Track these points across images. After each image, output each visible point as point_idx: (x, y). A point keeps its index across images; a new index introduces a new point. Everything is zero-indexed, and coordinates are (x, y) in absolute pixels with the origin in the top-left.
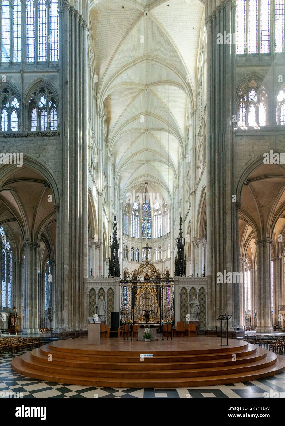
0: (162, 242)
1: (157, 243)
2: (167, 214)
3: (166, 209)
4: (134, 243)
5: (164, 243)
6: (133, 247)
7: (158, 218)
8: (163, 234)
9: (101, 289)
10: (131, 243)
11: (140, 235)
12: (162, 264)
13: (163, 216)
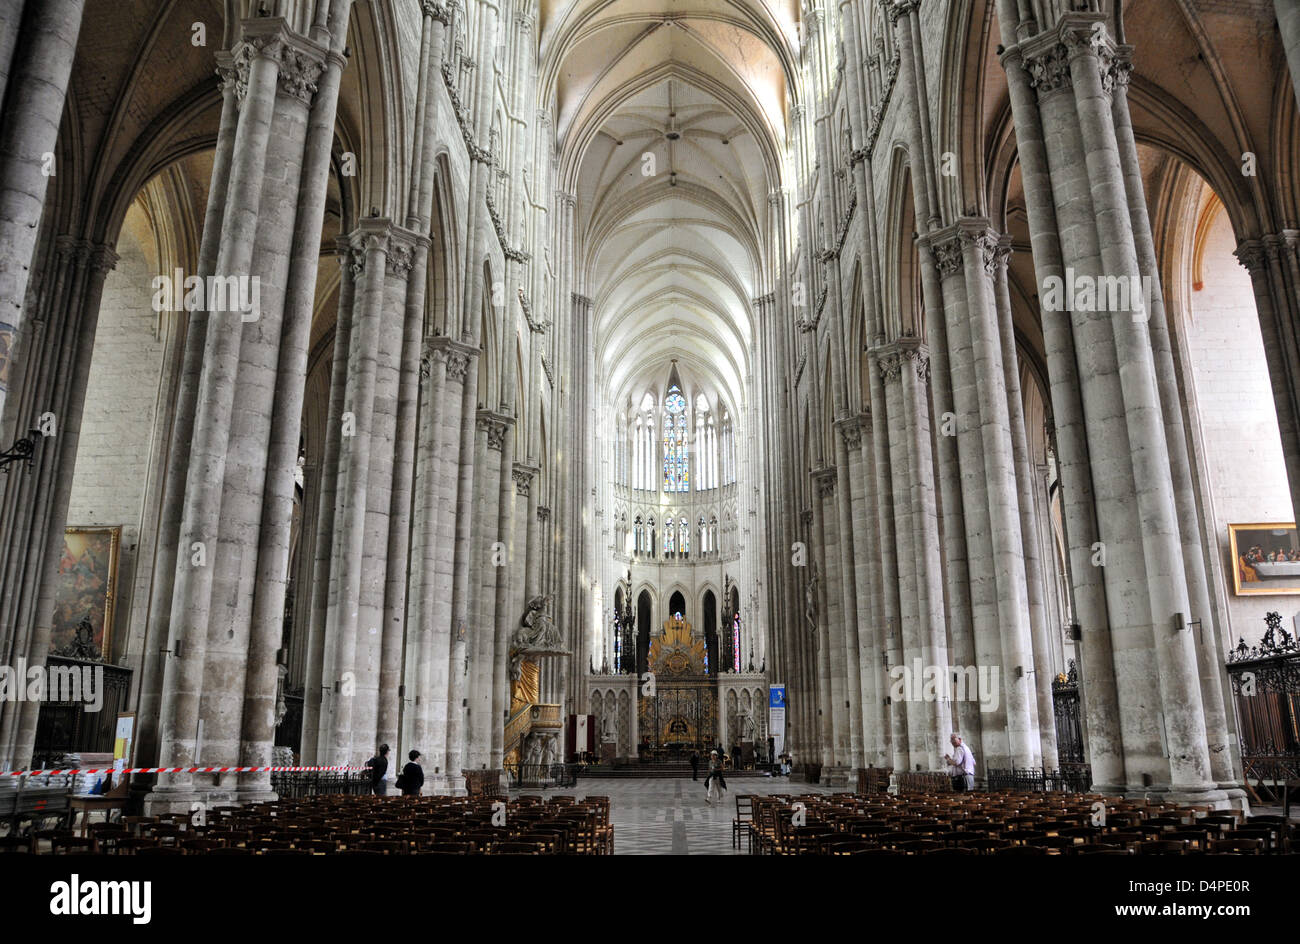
0: (717, 505)
1: (704, 506)
2: (731, 431)
3: (726, 417)
4: (642, 506)
5: (722, 509)
6: (638, 518)
7: (706, 436)
8: (720, 483)
9: (610, 691)
10: (634, 505)
11: (658, 481)
12: (719, 566)
13: (720, 434)
